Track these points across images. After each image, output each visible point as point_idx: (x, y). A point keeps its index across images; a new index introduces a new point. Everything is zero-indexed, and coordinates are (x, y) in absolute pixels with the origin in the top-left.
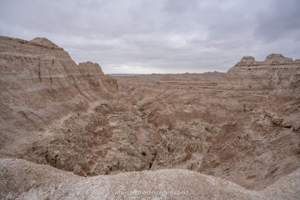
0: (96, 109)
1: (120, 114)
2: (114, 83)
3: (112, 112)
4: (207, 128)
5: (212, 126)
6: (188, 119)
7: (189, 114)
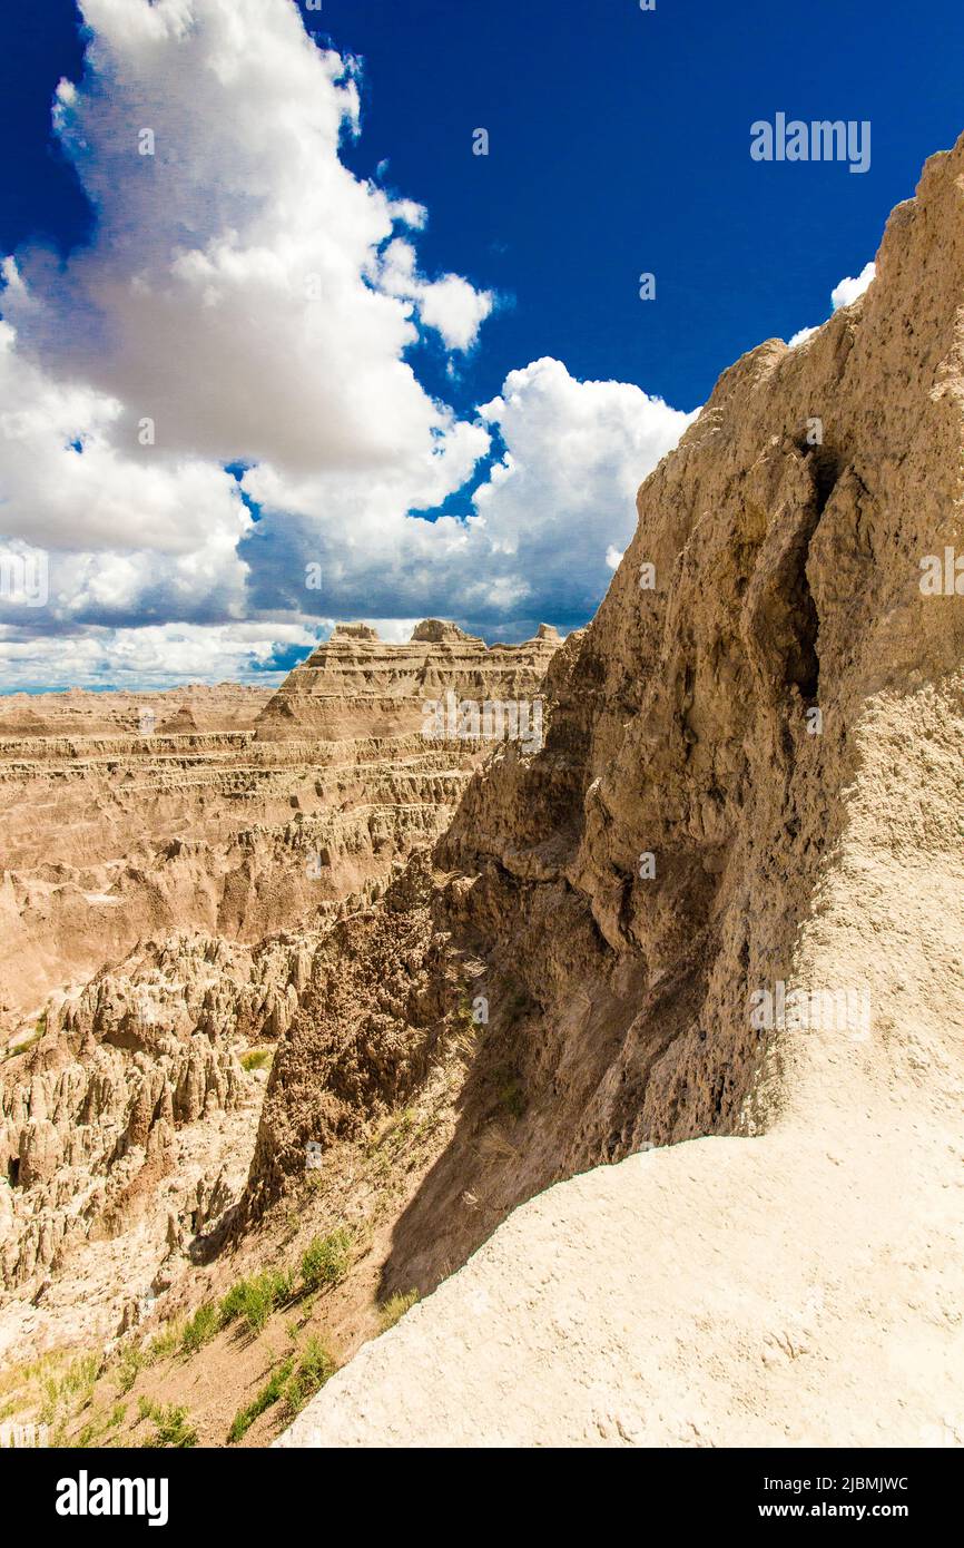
4: (227, 965)
5: (249, 946)
6: (116, 942)
7: (120, 909)
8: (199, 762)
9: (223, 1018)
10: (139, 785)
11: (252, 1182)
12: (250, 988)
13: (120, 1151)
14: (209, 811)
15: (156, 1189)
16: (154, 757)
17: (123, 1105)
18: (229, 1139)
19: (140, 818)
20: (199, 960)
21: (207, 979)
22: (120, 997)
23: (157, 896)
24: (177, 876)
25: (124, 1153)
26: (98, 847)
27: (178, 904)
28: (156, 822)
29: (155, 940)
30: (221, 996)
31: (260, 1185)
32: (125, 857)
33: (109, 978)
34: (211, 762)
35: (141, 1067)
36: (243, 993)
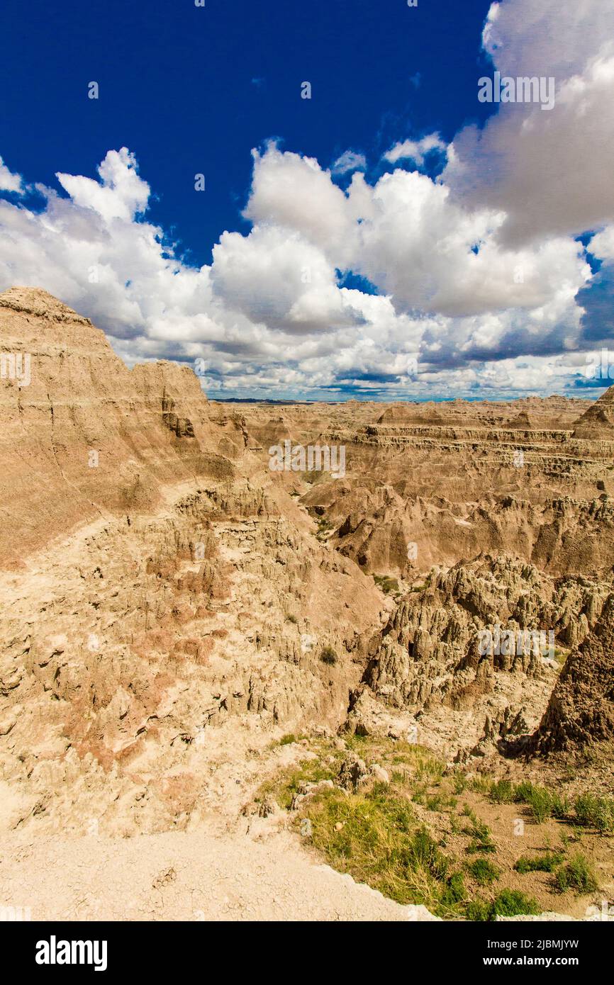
0: (182, 507)
1: (254, 523)
2: (237, 427)
3: (230, 517)
4: (536, 585)
5: (553, 577)
6: (468, 549)
7: (472, 531)
8: (530, 449)
9: (530, 617)
10: (490, 459)
11: (543, 728)
12: (551, 605)
13: (461, 666)
14: (534, 482)
15: (480, 697)
16: (501, 443)
17: (465, 642)
18: (529, 694)
19: (489, 479)
20: (518, 576)
21: (522, 589)
22: (469, 581)
23: (494, 528)
24: (508, 520)
25: (463, 668)
26: (463, 492)
27: (507, 537)
28: (498, 483)
29: (492, 555)
30: (530, 603)
31: (549, 733)
32: (477, 501)
33: (463, 568)
34: (538, 450)
35: (477, 625)
36: (546, 606)
